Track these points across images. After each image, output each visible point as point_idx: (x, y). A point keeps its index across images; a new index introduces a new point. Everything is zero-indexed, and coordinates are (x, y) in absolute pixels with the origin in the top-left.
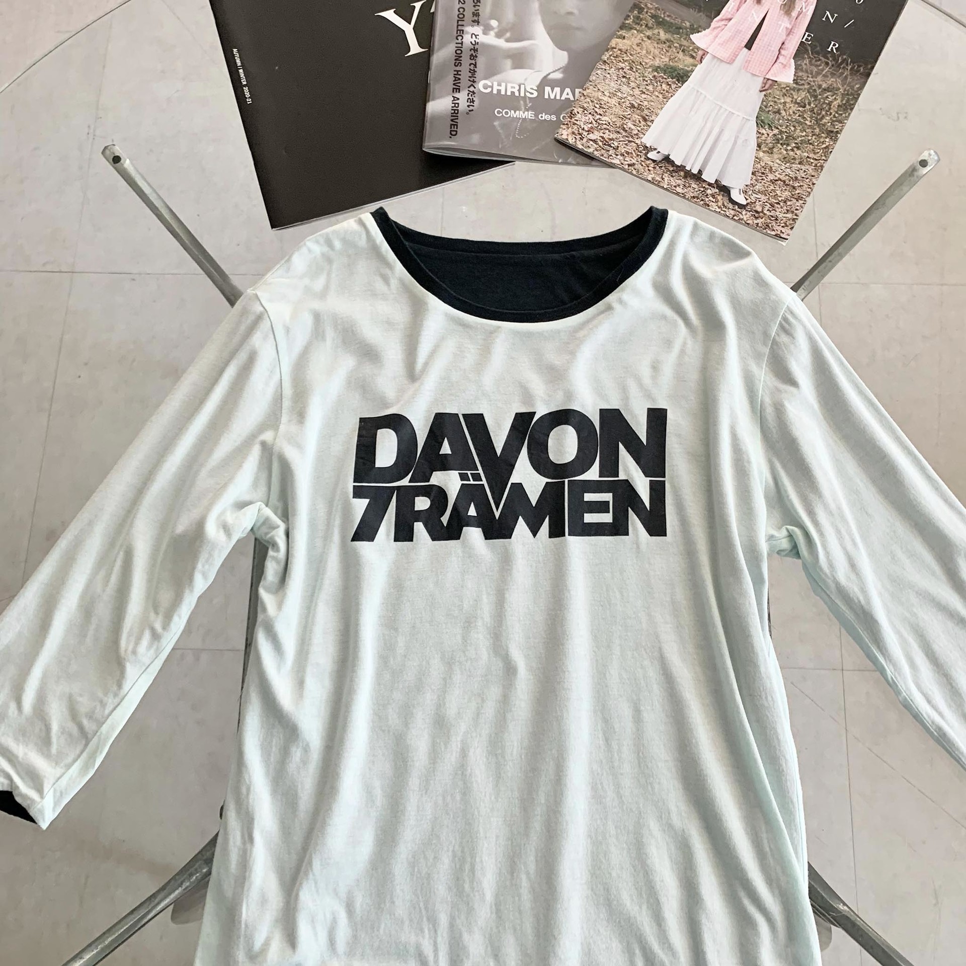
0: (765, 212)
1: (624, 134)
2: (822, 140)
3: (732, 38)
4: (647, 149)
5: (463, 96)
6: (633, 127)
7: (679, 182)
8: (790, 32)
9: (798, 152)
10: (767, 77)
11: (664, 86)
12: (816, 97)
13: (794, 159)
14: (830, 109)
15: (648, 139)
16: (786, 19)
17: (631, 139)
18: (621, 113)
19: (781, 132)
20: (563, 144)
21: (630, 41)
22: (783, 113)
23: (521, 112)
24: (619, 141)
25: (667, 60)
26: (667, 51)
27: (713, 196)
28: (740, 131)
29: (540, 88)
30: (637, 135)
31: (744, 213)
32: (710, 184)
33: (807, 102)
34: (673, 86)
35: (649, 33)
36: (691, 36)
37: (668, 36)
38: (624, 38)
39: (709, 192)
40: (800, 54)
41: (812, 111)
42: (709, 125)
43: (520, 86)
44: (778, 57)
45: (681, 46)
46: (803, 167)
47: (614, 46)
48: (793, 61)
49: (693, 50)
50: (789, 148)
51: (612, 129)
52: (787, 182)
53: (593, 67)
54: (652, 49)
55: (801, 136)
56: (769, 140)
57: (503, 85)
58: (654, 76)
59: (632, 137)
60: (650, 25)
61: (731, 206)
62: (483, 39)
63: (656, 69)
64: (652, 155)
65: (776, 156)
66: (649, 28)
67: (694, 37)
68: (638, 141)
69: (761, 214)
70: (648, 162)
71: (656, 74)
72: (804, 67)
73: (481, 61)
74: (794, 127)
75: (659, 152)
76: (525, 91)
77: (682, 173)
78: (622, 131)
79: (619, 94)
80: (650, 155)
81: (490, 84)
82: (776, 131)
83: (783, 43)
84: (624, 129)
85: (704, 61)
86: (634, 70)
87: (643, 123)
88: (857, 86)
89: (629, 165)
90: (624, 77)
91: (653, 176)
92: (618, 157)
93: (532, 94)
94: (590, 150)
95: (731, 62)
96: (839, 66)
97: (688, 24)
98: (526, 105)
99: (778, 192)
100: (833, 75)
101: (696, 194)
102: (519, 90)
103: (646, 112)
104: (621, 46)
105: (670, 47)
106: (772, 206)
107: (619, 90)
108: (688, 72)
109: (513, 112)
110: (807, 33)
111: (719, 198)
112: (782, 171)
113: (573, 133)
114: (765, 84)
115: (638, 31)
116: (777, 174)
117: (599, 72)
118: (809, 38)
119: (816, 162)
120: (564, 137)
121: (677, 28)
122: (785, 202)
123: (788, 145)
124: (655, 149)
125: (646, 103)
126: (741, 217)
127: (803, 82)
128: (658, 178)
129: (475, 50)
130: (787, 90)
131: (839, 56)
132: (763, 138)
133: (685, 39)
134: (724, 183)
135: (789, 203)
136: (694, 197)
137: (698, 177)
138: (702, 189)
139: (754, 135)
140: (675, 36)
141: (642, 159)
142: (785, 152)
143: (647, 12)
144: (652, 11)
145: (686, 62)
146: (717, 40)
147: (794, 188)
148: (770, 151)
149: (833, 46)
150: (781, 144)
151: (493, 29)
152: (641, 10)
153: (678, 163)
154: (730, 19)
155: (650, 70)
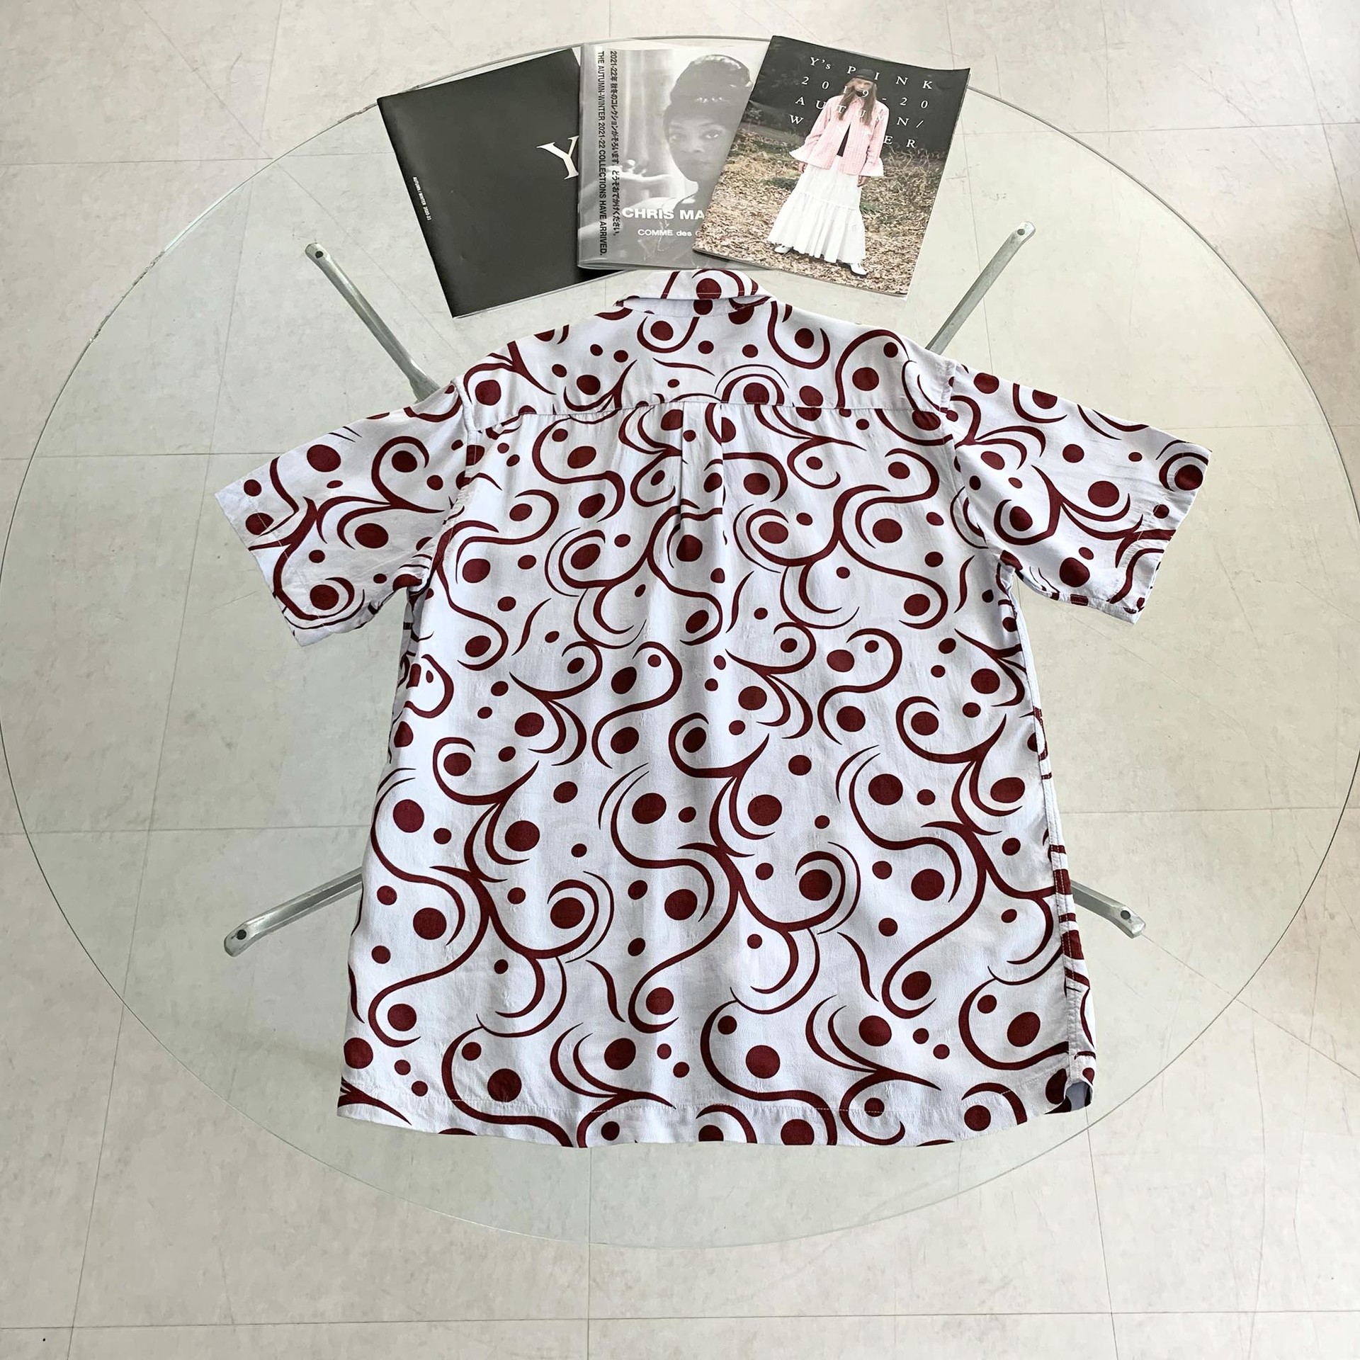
0: (883, 277)
1: (751, 237)
2: (918, 214)
3: (825, 149)
4: (773, 246)
5: (609, 222)
6: (757, 231)
7: (806, 266)
8: (872, 138)
9: (901, 227)
10: (862, 174)
11: (776, 195)
12: (905, 184)
13: (898, 233)
14: (919, 190)
15: (772, 238)
16: (867, 127)
17: (758, 240)
18: (744, 221)
19: (883, 215)
20: (701, 253)
21: (740, 164)
22: (882, 200)
23: (661, 231)
24: (748, 242)
25: (774, 174)
26: (773, 167)
27: (836, 272)
28: (848, 218)
29: (676, 211)
30: (762, 236)
31: (866, 280)
32: (832, 264)
33: (899, 188)
34: (784, 194)
35: (754, 155)
36: (790, 153)
37: (771, 156)
38: (734, 162)
39: (833, 270)
40: (885, 151)
41: (904, 194)
42: (821, 220)
43: (658, 210)
44: (867, 159)
45: (783, 161)
46: (907, 238)
47: (726, 170)
48: (880, 159)
49: (794, 163)
50: (892, 225)
51: (740, 235)
52: (896, 251)
53: (712, 190)
54: (760, 168)
55: (900, 215)
56: (874, 222)
57: (644, 210)
58: (766, 189)
59: (758, 238)
60: (753, 150)
61: (853, 277)
62: (622, 175)
63: (767, 183)
64: (777, 250)
65: (882, 233)
66: (754, 152)
67: (793, 153)
68: (765, 241)
69: (880, 279)
70: (776, 256)
71: (767, 186)
72: (891, 162)
73: (622, 192)
74: (892, 208)
75: (784, 247)
76: (663, 214)
77: (807, 259)
78: (748, 235)
79: (739, 207)
80: (776, 250)
81: (632, 211)
82: (878, 215)
83: (869, 147)
84: (750, 233)
85: (805, 171)
86: (748, 186)
87: (765, 226)
88: (937, 169)
89: (761, 260)
90: (740, 193)
91: (783, 265)
92: (751, 255)
93: (669, 216)
94: (726, 254)
95: (829, 167)
96: (919, 157)
97: (785, 144)
98: (664, 225)
99: (891, 260)
100: (915, 164)
101: (823, 273)
102: (658, 214)
103: (765, 217)
104: (732, 169)
105: (774, 164)
106: (888, 271)
107: (739, 204)
108: (794, 181)
109: (653, 231)
110: (887, 137)
111: (842, 273)
112: (890, 243)
113: (708, 243)
114: (861, 180)
115: (744, 155)
116: (886, 247)
117: (718, 192)
118: (890, 140)
119: (917, 232)
120: (701, 247)
121: (777, 149)
122: (898, 266)
123: (891, 223)
124: (780, 245)
125: (764, 211)
126: (864, 284)
127: (892, 174)
128: (788, 266)
129: (616, 185)
130: (880, 182)
131: (918, 149)
132: (869, 221)
133: (785, 156)
134: (844, 261)
135: (901, 267)
136: (822, 276)
137: (821, 260)
138: (827, 269)
139: (861, 221)
140: (776, 155)
141: (771, 254)
142: (889, 229)
143: (748, 140)
144: (753, 139)
145: (791, 173)
146: (812, 152)
147: (903, 254)
148: (877, 231)
149: (911, 143)
150: (885, 224)
151: (630, 167)
152: (743, 139)
153: (802, 252)
154: (820, 135)
155: (762, 184)
